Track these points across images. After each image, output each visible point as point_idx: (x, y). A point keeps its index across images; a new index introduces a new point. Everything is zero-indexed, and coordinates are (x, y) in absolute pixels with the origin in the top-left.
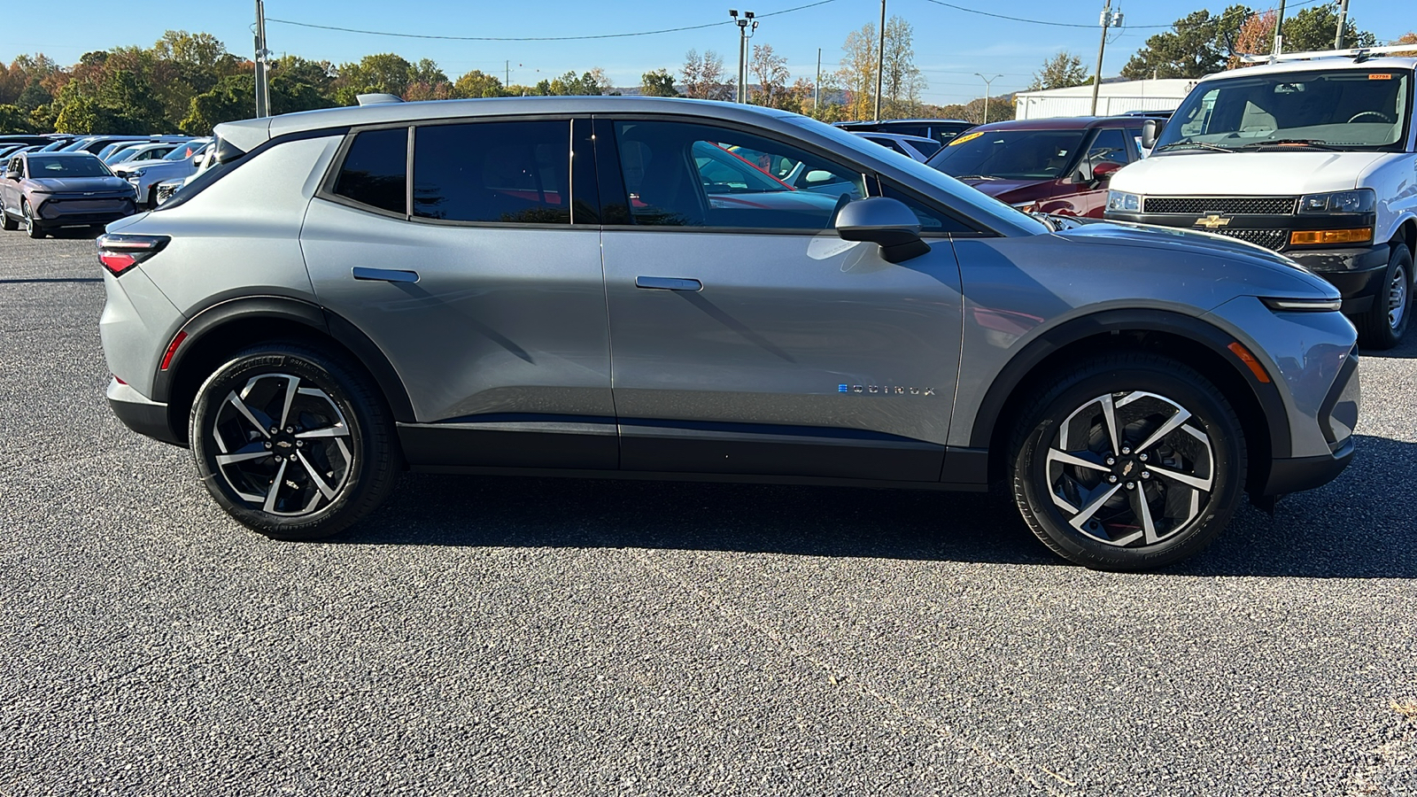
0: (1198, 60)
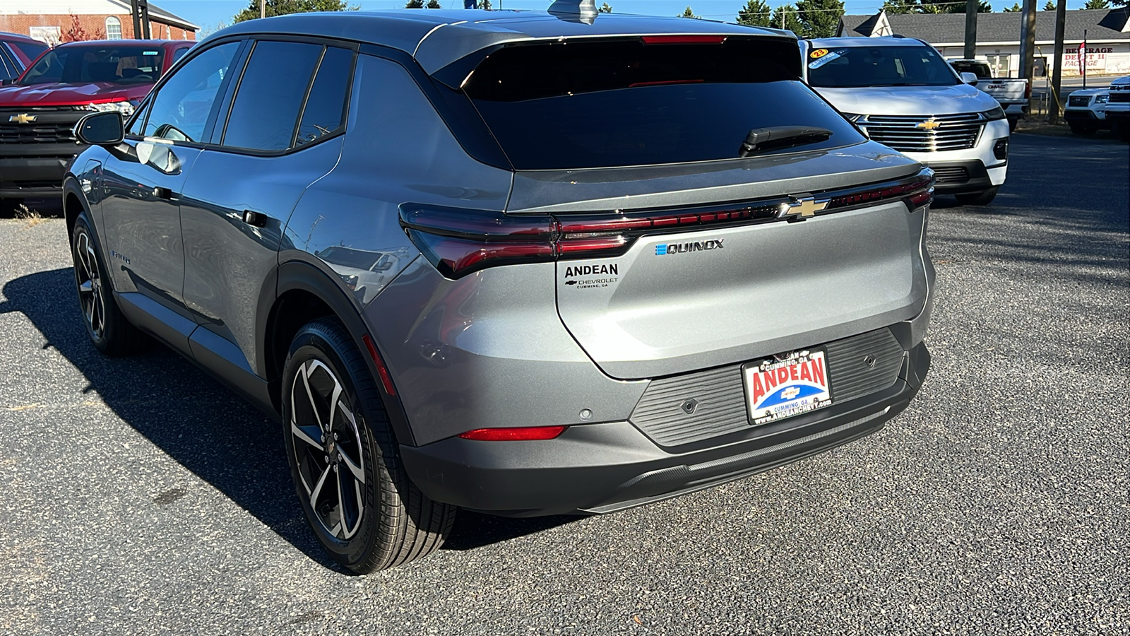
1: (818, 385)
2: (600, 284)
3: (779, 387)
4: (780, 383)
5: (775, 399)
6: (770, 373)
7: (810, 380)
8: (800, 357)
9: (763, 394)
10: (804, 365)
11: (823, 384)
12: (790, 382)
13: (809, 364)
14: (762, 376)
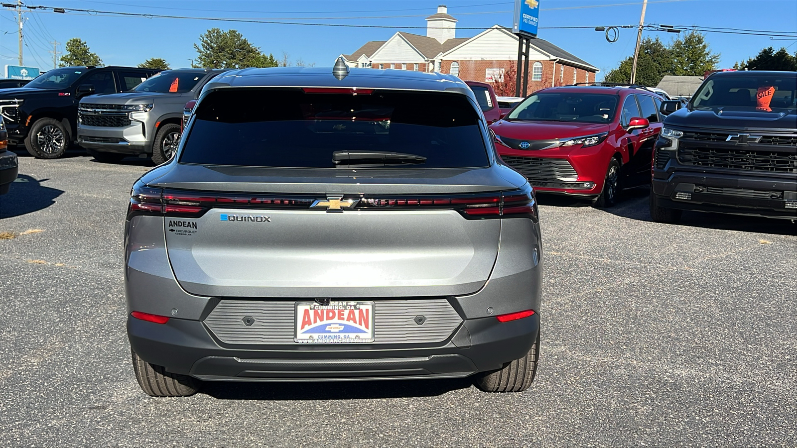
1: (363, 327)
2: (187, 234)
3: (325, 322)
4: (327, 320)
5: (321, 329)
6: (319, 311)
7: (355, 322)
8: (347, 305)
9: (310, 324)
10: (352, 312)
11: (367, 327)
12: (336, 320)
13: (357, 312)
14: (312, 313)
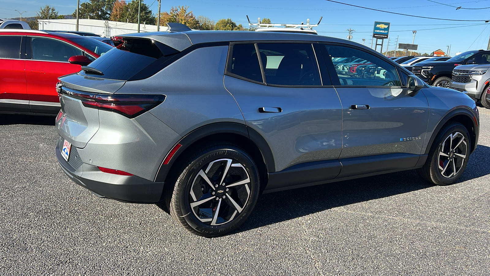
0: (100, 13)
